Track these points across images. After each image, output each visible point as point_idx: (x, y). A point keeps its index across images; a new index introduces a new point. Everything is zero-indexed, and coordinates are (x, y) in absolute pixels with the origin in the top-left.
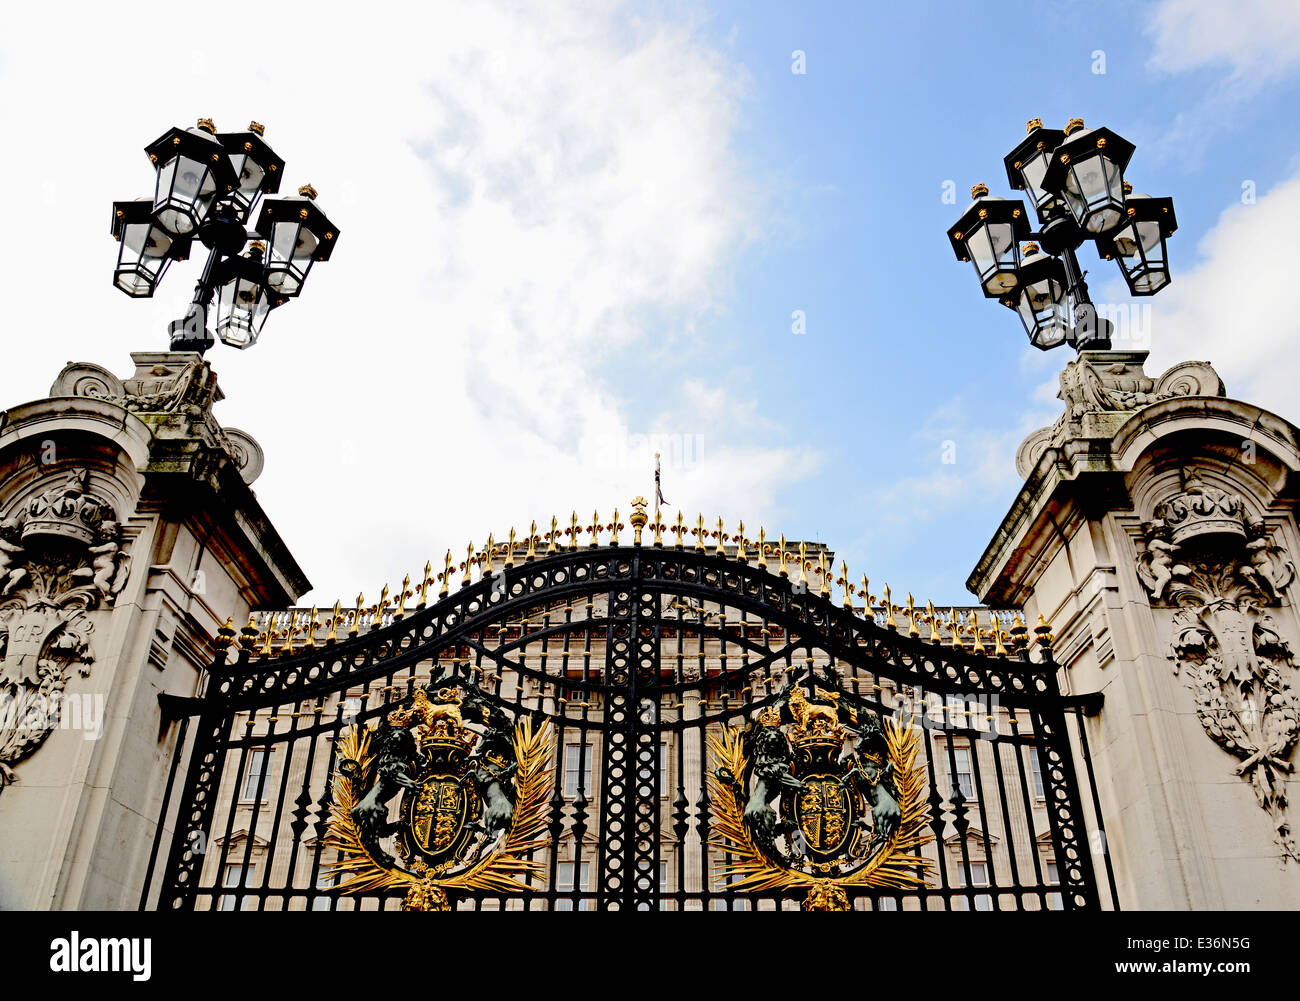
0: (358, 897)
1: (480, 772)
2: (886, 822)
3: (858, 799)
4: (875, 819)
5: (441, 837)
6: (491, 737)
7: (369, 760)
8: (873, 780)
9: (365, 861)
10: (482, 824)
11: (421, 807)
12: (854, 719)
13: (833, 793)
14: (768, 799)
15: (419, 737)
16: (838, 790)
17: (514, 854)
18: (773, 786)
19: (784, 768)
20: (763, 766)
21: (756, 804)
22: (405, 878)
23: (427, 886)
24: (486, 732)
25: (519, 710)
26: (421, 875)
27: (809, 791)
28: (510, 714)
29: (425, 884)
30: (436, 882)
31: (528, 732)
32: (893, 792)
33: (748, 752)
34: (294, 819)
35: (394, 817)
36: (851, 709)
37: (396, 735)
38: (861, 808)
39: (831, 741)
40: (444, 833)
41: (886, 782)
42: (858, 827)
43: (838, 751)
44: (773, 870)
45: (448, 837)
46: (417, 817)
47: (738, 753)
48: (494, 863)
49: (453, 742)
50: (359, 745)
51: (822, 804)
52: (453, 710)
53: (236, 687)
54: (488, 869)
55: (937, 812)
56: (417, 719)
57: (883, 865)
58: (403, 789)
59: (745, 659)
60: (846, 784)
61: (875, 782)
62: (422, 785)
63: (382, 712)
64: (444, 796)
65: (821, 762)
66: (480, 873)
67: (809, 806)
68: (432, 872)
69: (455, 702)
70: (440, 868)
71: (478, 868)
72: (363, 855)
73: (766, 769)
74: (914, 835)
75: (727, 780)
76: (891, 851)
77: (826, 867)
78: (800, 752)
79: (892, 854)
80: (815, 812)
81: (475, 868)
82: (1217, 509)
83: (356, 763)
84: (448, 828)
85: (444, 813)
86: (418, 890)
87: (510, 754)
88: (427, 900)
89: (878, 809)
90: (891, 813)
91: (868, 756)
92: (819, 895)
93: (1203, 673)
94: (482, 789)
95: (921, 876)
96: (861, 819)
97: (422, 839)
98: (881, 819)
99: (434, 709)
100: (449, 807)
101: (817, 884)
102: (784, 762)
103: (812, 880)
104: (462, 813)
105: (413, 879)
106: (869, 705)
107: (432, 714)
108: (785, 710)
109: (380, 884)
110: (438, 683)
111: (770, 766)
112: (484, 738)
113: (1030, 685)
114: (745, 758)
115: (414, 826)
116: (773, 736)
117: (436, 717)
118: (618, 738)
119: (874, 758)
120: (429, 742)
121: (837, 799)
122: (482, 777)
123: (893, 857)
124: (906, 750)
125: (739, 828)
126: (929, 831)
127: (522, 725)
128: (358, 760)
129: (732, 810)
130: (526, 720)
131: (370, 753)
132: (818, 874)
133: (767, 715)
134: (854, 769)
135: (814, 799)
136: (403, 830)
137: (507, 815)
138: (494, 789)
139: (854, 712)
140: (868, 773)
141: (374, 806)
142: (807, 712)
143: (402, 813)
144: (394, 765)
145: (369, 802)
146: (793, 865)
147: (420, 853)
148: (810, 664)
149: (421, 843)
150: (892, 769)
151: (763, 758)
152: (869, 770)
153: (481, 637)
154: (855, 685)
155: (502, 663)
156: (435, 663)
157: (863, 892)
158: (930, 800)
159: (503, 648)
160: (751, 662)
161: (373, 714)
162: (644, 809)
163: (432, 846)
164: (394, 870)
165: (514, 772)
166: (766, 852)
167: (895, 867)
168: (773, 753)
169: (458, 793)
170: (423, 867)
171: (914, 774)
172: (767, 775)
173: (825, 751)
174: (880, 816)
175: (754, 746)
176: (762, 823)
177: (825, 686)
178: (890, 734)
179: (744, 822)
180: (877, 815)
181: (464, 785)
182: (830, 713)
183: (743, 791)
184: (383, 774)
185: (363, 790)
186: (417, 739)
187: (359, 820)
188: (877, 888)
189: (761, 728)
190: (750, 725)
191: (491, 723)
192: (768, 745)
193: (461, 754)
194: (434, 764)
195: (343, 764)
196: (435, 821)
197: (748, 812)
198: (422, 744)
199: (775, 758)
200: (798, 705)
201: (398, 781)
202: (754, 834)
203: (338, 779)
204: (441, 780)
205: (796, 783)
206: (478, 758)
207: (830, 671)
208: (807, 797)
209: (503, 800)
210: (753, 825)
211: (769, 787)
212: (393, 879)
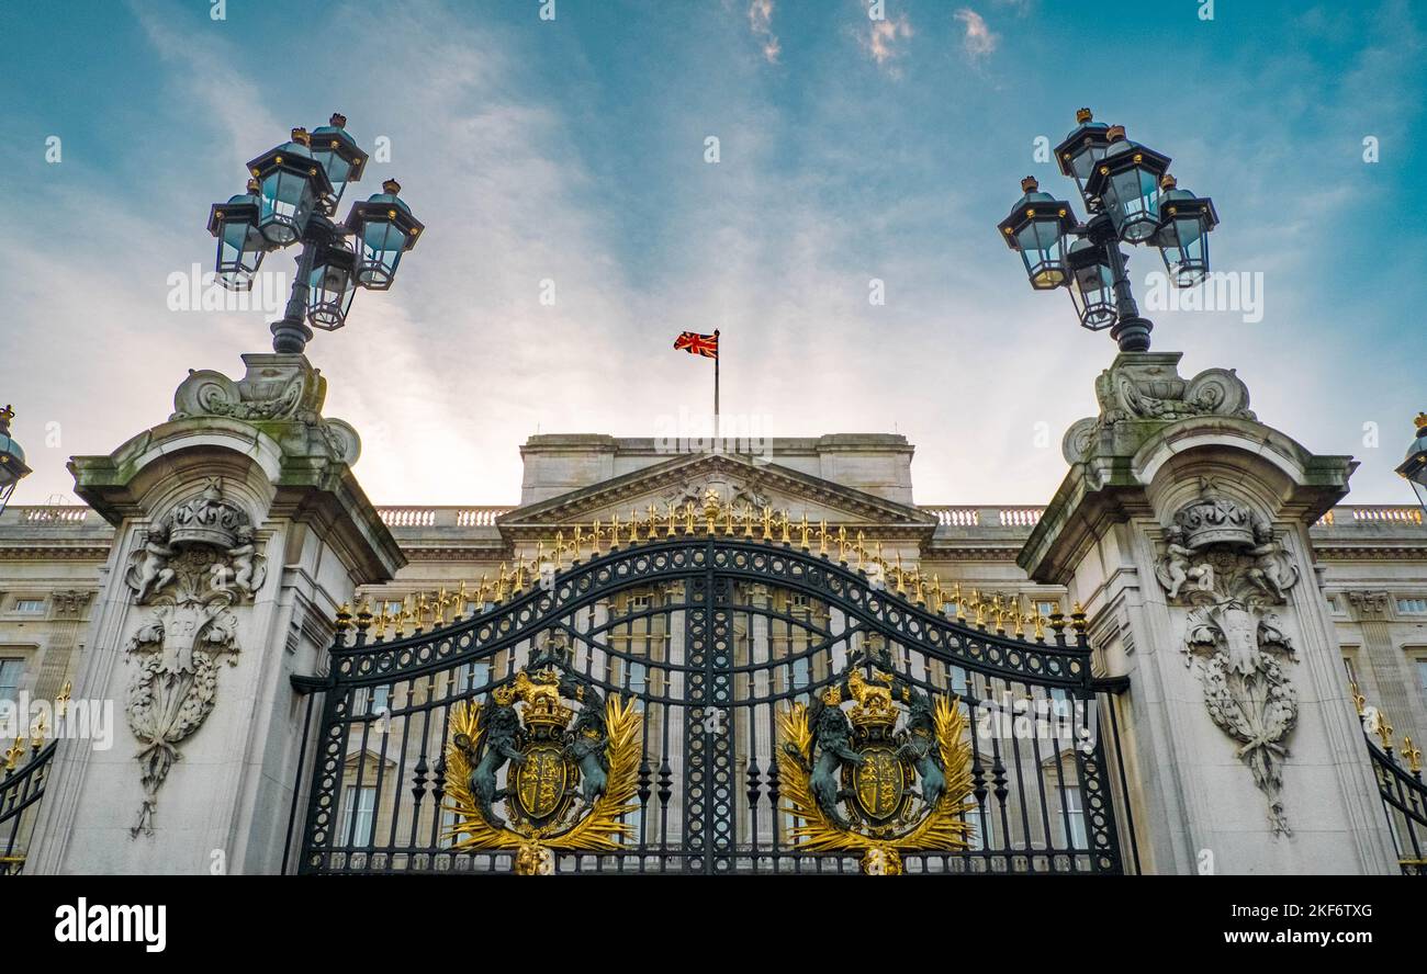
0: (473, 854)
1: (577, 745)
2: (933, 792)
3: (910, 770)
4: (924, 788)
5: (545, 801)
6: (586, 714)
7: (478, 734)
8: (922, 754)
9: (480, 823)
10: (580, 789)
11: (526, 776)
12: (906, 698)
13: (887, 765)
14: (831, 770)
15: (522, 714)
16: (892, 761)
17: (609, 817)
18: (836, 758)
19: (843, 743)
20: (826, 741)
21: (820, 773)
22: (514, 838)
23: (535, 846)
24: (581, 710)
25: (609, 689)
26: (527, 836)
27: (866, 763)
28: (600, 691)
29: (533, 843)
30: (542, 842)
32: (940, 764)
33: (813, 727)
34: (414, 785)
35: (502, 784)
36: (904, 689)
37: (503, 713)
38: (913, 778)
39: (885, 719)
40: (547, 798)
41: (934, 755)
42: (909, 795)
43: (891, 728)
44: (834, 832)
45: (551, 802)
46: (523, 784)
47: (804, 728)
48: (591, 825)
49: (553, 718)
50: (469, 720)
51: (878, 775)
52: (552, 691)
53: (355, 667)
54: (586, 830)
55: (979, 783)
56: (517, 697)
57: (931, 829)
58: (509, 760)
59: (809, 642)
60: (899, 757)
61: (924, 755)
62: (526, 757)
63: (488, 690)
64: (546, 766)
65: (877, 736)
66: (580, 834)
67: (867, 777)
68: (536, 833)
69: (553, 683)
70: (544, 830)
71: (578, 829)
72: (477, 818)
73: (828, 744)
74: (959, 802)
75: (794, 754)
76: (938, 817)
77: (881, 830)
78: (859, 728)
79: (939, 820)
80: (872, 782)
81: (576, 829)
82: (1228, 519)
83: (468, 737)
84: (551, 795)
85: (547, 781)
86: (526, 848)
87: (601, 727)
88: (535, 857)
89: (927, 780)
90: (938, 784)
91: (918, 732)
92: (875, 855)
93: (1211, 667)
94: (579, 760)
95: (965, 839)
96: (912, 788)
97: (528, 803)
98: (929, 789)
99: (534, 690)
100: (550, 776)
101: (873, 847)
102: (844, 738)
103: (868, 842)
104: (562, 781)
105: (521, 839)
106: (920, 684)
107: (533, 694)
108: (844, 688)
109: (494, 844)
110: (535, 665)
111: (831, 740)
112: (580, 715)
113: (1065, 667)
114: (810, 732)
115: (521, 793)
116: (834, 715)
117: (537, 696)
118: (697, 714)
119: (923, 734)
120: (532, 718)
121: (891, 770)
122: (580, 750)
123: (940, 822)
124: (952, 726)
125: (805, 794)
126: (972, 799)
127: (613, 702)
128: (468, 734)
129: (800, 778)
130: (616, 698)
131: (479, 727)
132: (873, 836)
133: (829, 695)
134: (906, 745)
135: (871, 770)
136: (512, 796)
137: (603, 784)
138: (590, 761)
139: (906, 693)
140: (919, 747)
141: (486, 777)
142: (863, 693)
143: (509, 781)
144: (502, 740)
145: (481, 772)
146: (852, 828)
147: (527, 816)
148: (867, 647)
149: (527, 807)
150: (941, 744)
151: (826, 734)
152: (919, 744)
153: (572, 621)
154: (908, 665)
155: (592, 645)
156: (532, 645)
157: (913, 852)
158: (973, 772)
159: (593, 631)
160: (814, 644)
161: (479, 691)
162: (721, 777)
163: (537, 810)
164: (504, 831)
165: (607, 745)
166: (828, 817)
167: (941, 831)
168: (834, 730)
169: (558, 763)
170: (530, 828)
171: (960, 748)
172: (829, 749)
173: (880, 727)
174: (929, 785)
175: (818, 722)
176: (825, 791)
177: (880, 668)
178: (939, 711)
179: (809, 790)
180: (926, 784)
181: (564, 757)
182: (885, 693)
183: (808, 764)
184: (492, 747)
185: (474, 760)
186: (521, 715)
187: (473, 787)
188: (926, 849)
189: (823, 706)
190: (814, 702)
191: (585, 700)
192: (830, 722)
193: (559, 729)
194: (537, 739)
195: (457, 738)
196: (539, 788)
197: (813, 781)
198: (525, 720)
199: (836, 734)
200: (855, 686)
201: (505, 753)
202: (818, 801)
203: (451, 750)
204: (544, 752)
205: (854, 756)
206: (574, 733)
207: (885, 654)
208: (865, 769)
209: (597, 770)
210: (817, 793)
211: (831, 759)
212: (504, 839)
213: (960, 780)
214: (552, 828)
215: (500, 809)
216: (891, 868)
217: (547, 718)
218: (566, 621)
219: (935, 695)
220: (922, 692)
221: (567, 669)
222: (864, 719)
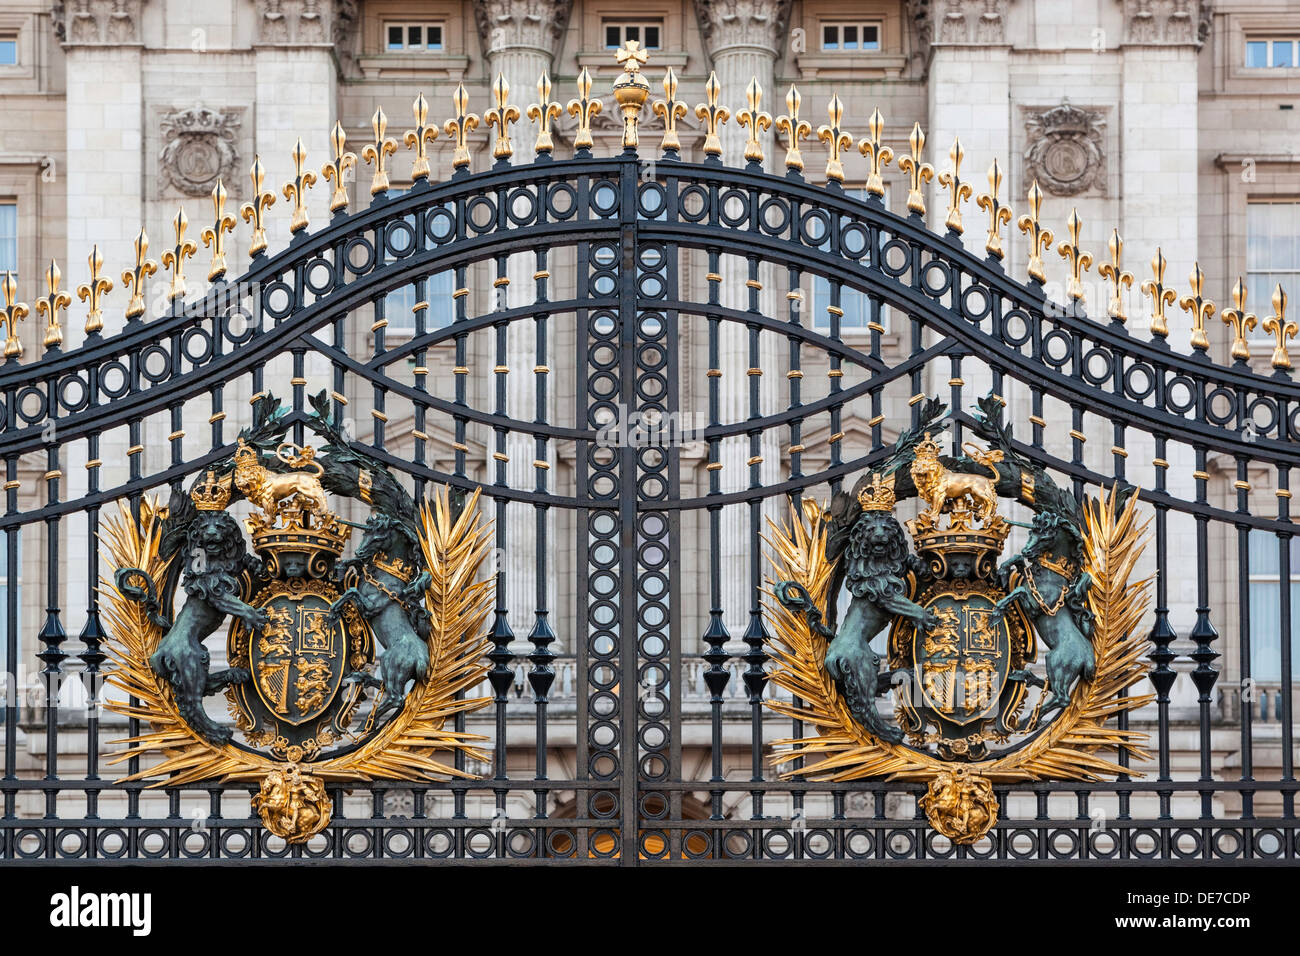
0: (172, 795)
1: (365, 588)
2: (1068, 676)
3: (1025, 636)
4: (1050, 669)
5: (307, 695)
6: (381, 530)
7: (164, 566)
8: (1052, 606)
9: (181, 736)
10: (378, 675)
11: (267, 647)
12: (1027, 494)
13: (980, 625)
14: (869, 635)
15: (250, 529)
16: (991, 619)
17: (435, 721)
18: (879, 613)
19: (895, 585)
20: (861, 579)
21: (846, 644)
22: (253, 762)
23: (295, 775)
24: (371, 522)
25: (424, 476)
26: (278, 757)
27: (938, 622)
28: (408, 483)
29: (290, 771)
30: (307, 767)
31: (443, 517)
32: (1086, 625)
33: (838, 553)
34: (42, 647)
35: (219, 663)
36: (1025, 476)
37: (212, 529)
38: (1029, 650)
39: (982, 539)
40: (313, 689)
41: (1076, 608)
42: (1020, 682)
43: (992, 556)
44: (871, 748)
45: (319, 695)
46: (262, 664)
47: (818, 554)
48: (401, 736)
49: (314, 539)
50: (141, 540)
51: (961, 644)
52: (309, 485)
54: (392, 746)
55: (1162, 658)
56: (236, 494)
57: (1060, 744)
58: (229, 619)
59: (835, 381)
60: (1005, 611)
61: (1055, 609)
62: (265, 612)
64: (306, 630)
65: (964, 571)
66: (379, 753)
67: (939, 647)
68: (295, 753)
69: (311, 470)
70: (310, 746)
71: (375, 745)
72: (175, 726)
73: (864, 587)
74: (1120, 694)
75: (797, 604)
76: (1074, 721)
77: (961, 745)
78: (928, 556)
79: (1076, 726)
80: (947, 657)
81: (370, 745)
83: (143, 574)
84: (319, 682)
85: (309, 658)
86: (279, 781)
87: (413, 555)
88: (295, 796)
89: (1058, 655)
90: (1077, 662)
91: (1045, 563)
92: (947, 790)
94: (371, 617)
95: (1123, 762)
96: (1028, 666)
97: (274, 699)
98: (1059, 672)
99: (273, 482)
100: (316, 646)
101: (944, 776)
102: (897, 575)
103: (934, 766)
104: (339, 656)
105: (266, 764)
106: (1059, 466)
107: (270, 490)
108: (903, 474)
109: (214, 773)
110: (267, 423)
111: (872, 580)
112: (368, 532)
114: (830, 561)
115: (259, 679)
116: (879, 531)
117: (278, 496)
118: (604, 524)
119: (1057, 567)
120: (271, 538)
121: (988, 636)
122: (372, 600)
123: (1077, 731)
124: (1118, 550)
125: (816, 680)
126: (1143, 688)
127: (432, 504)
128: (144, 567)
129: (806, 648)
130: (438, 493)
131: (163, 554)
132: (947, 755)
133: (871, 491)
134: (1020, 589)
135: (948, 636)
136: (242, 684)
137: (421, 664)
138: (393, 619)
139: (1029, 482)
140: (1043, 593)
141: (189, 650)
142: (941, 488)
143: (232, 655)
144: (213, 581)
145: (177, 642)
146: (907, 739)
147: (273, 722)
148: (956, 391)
149: (274, 705)
150: (1090, 586)
151: (861, 567)
152: (1045, 588)
153: (338, 335)
154: (1038, 429)
155: (382, 387)
156: (257, 386)
157: (1021, 784)
158: (1152, 637)
159: (384, 357)
160: (846, 384)
161: (156, 481)
162: (654, 646)
163: (293, 710)
164: (231, 748)
165: (425, 588)
166: (860, 720)
167: (1079, 747)
168: (878, 559)
169: (330, 622)
170: (281, 743)
171: (1129, 593)
172: (866, 595)
173: (971, 554)
174: (1059, 665)
175: (846, 543)
176: (854, 674)
177: (981, 433)
178: (1092, 523)
179: (825, 671)
180: (1054, 663)
181: (340, 612)
182: (982, 487)
183: (824, 621)
184: (193, 595)
185: (160, 619)
186: (247, 530)
187: (165, 670)
188: (1045, 778)
189: (859, 511)
190: (840, 502)
191: (376, 500)
192: (871, 545)
193: (327, 557)
194: (283, 577)
195: (122, 578)
196: (294, 672)
197: (832, 657)
198: (257, 541)
199: (882, 568)
200: (926, 475)
201: (223, 606)
202: (841, 689)
203: (110, 600)
204: (298, 602)
205: (916, 610)
206: (358, 564)
207: (991, 405)
208: (936, 631)
209: (409, 638)
210: (841, 679)
211: (869, 613)
212: (233, 764)
213: (1125, 652)
214: (325, 741)
215: (219, 709)
216: (975, 813)
217: (302, 538)
218: (325, 335)
219: (1089, 489)
220: (1063, 482)
221: (333, 436)
222: (939, 539)
